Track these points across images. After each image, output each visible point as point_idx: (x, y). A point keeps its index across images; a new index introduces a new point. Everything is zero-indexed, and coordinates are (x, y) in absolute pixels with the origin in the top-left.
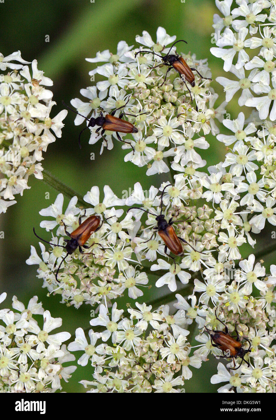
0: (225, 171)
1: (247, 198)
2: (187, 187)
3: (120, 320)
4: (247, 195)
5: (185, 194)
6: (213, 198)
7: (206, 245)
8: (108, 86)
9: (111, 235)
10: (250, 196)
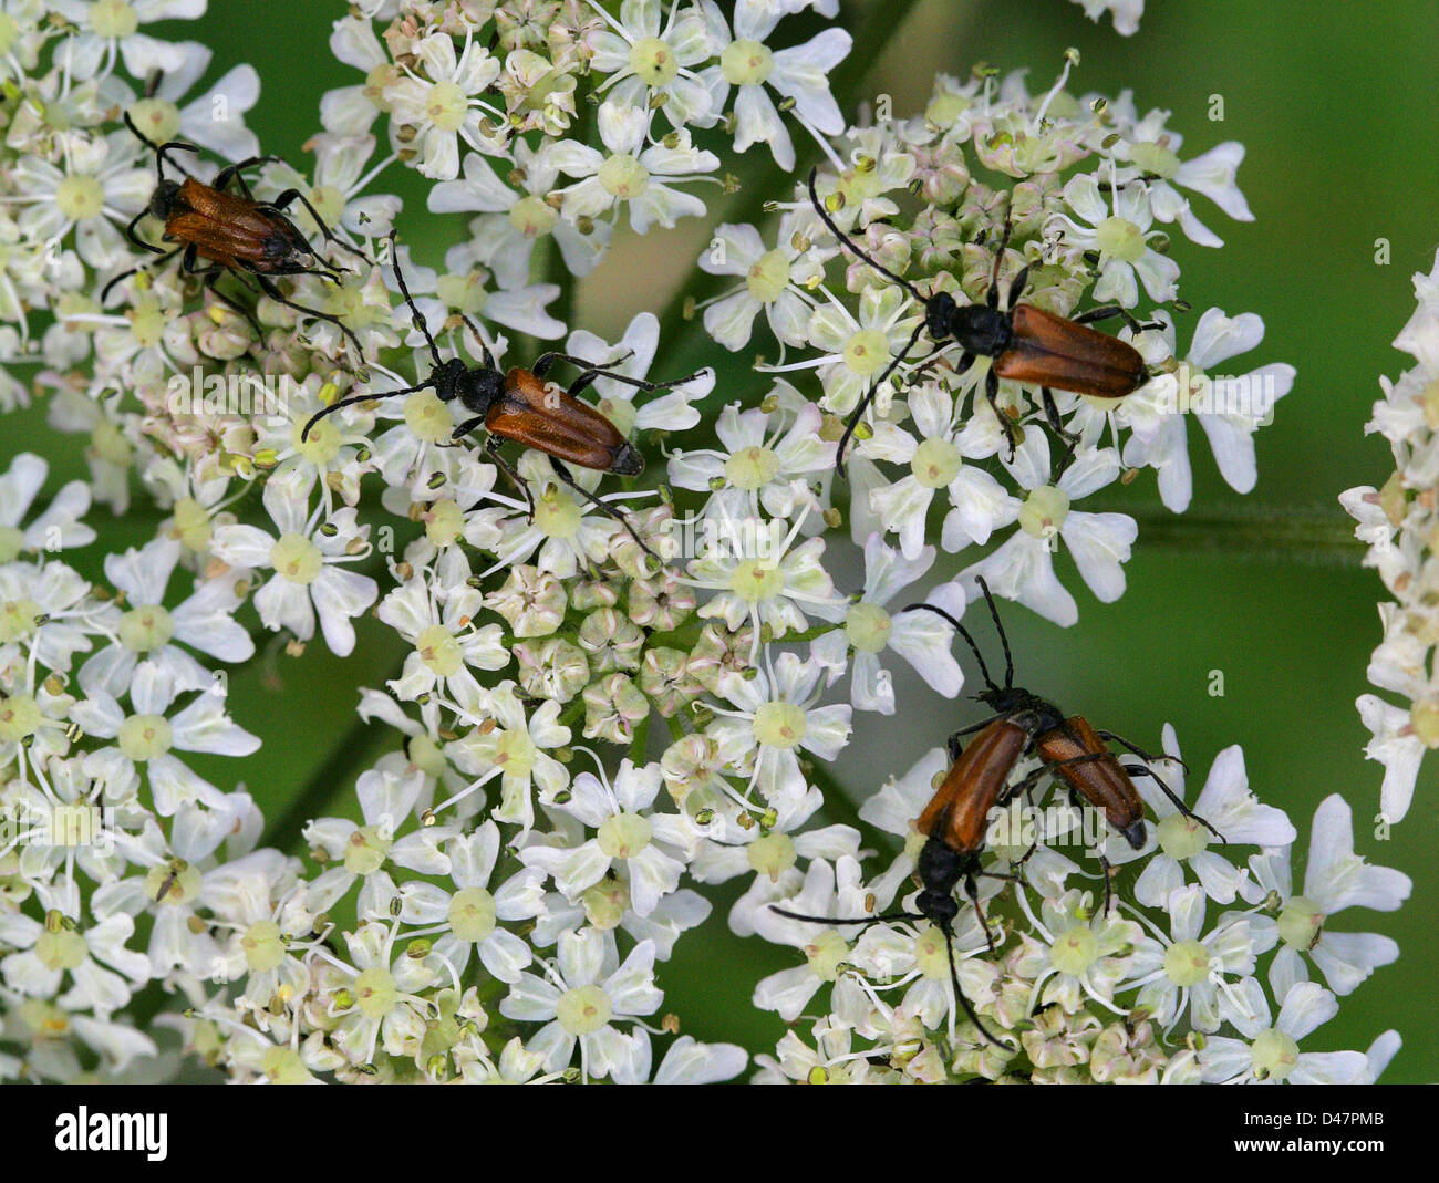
0: (632, 930)
1: (479, 864)
2: (741, 774)
3: (729, 107)
4: (486, 877)
5: (729, 741)
6: (612, 788)
7: (536, 580)
8: (1281, 1017)
9: (940, 420)
10: (474, 878)
